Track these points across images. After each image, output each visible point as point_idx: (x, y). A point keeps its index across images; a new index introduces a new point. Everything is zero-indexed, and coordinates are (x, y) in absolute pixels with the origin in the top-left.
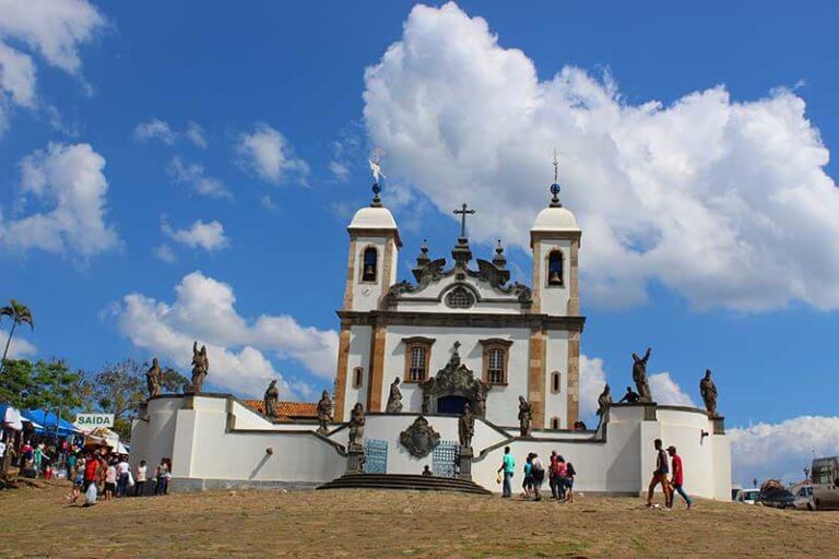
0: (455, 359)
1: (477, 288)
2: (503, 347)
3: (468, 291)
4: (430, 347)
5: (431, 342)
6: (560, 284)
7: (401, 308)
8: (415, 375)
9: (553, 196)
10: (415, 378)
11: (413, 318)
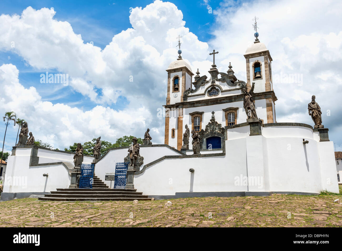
0: (213, 119)
1: (221, 86)
2: (234, 111)
3: (217, 88)
4: (202, 116)
5: (202, 113)
6: (260, 77)
7: (189, 100)
8: (196, 129)
9: (255, 38)
10: (196, 131)
11: (194, 104)
